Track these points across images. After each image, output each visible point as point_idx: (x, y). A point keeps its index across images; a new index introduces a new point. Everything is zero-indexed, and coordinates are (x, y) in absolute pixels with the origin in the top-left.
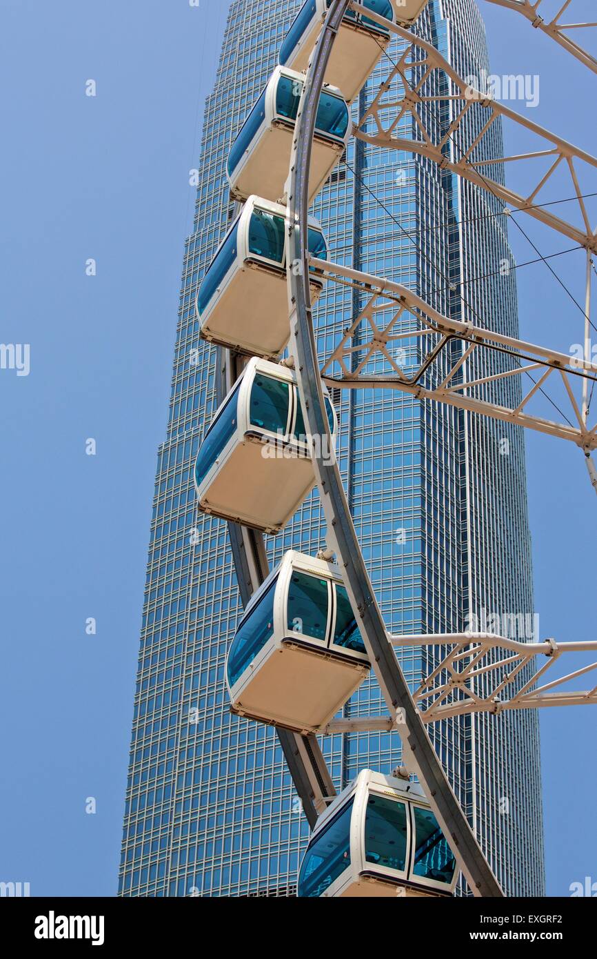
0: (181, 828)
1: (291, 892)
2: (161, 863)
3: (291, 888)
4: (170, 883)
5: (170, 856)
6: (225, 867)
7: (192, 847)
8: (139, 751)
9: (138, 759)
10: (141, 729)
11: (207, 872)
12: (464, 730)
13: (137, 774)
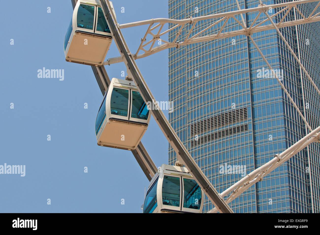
0: (190, 93)
1: (233, 113)
2: (184, 107)
3: (233, 112)
4: (188, 114)
5: (187, 104)
6: (208, 106)
7: (195, 100)
8: (172, 65)
9: (172, 68)
10: (172, 57)
11: (201, 109)
12: (295, 45)
13: (172, 74)
